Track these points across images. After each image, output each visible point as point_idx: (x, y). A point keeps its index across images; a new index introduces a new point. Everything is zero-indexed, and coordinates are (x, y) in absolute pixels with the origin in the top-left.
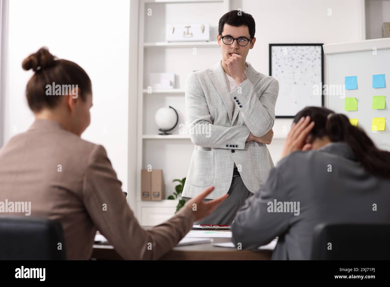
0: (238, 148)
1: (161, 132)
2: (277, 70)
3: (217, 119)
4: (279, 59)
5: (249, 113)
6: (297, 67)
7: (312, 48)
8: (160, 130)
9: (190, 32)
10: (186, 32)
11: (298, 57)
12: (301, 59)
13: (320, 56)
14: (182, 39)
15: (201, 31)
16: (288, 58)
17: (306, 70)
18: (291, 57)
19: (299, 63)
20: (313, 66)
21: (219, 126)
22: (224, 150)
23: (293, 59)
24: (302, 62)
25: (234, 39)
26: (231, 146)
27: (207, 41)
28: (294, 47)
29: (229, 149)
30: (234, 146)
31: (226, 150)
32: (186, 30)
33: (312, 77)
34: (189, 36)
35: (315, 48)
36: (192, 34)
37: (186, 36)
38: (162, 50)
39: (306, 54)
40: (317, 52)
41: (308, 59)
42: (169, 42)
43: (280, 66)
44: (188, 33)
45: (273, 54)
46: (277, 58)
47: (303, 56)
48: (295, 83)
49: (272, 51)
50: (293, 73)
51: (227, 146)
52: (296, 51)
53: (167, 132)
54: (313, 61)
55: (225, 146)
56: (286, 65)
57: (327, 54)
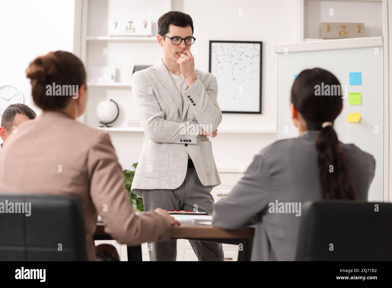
0: (191, 143)
1: (101, 125)
2: (216, 66)
3: (168, 115)
4: (218, 56)
5: (202, 111)
6: (236, 64)
7: (252, 45)
8: (101, 122)
9: (132, 27)
10: (129, 27)
11: (238, 54)
12: (241, 56)
13: (259, 54)
14: (124, 33)
15: (143, 27)
16: (228, 55)
17: (245, 66)
18: (231, 54)
19: (238, 59)
20: (251, 63)
21: (172, 122)
22: (178, 144)
23: (233, 56)
24: (241, 59)
25: (182, 39)
26: (184, 141)
27: (149, 37)
28: (234, 44)
29: (182, 144)
30: (187, 141)
31: (180, 145)
32: (128, 25)
33: (251, 74)
34: (131, 30)
35: (254, 46)
36: (134, 29)
37: (129, 31)
38: (104, 44)
39: (245, 51)
40: (256, 49)
41: (247, 56)
42: (112, 36)
43: (219, 62)
44: (130, 28)
45: (213, 50)
46: (216, 54)
47: (242, 53)
48: (234, 79)
49: (212, 47)
50: (232, 69)
51: (181, 141)
52: (236, 48)
53: (108, 125)
54: (252, 58)
55: (179, 141)
56: (226, 61)
57: (278, 53)
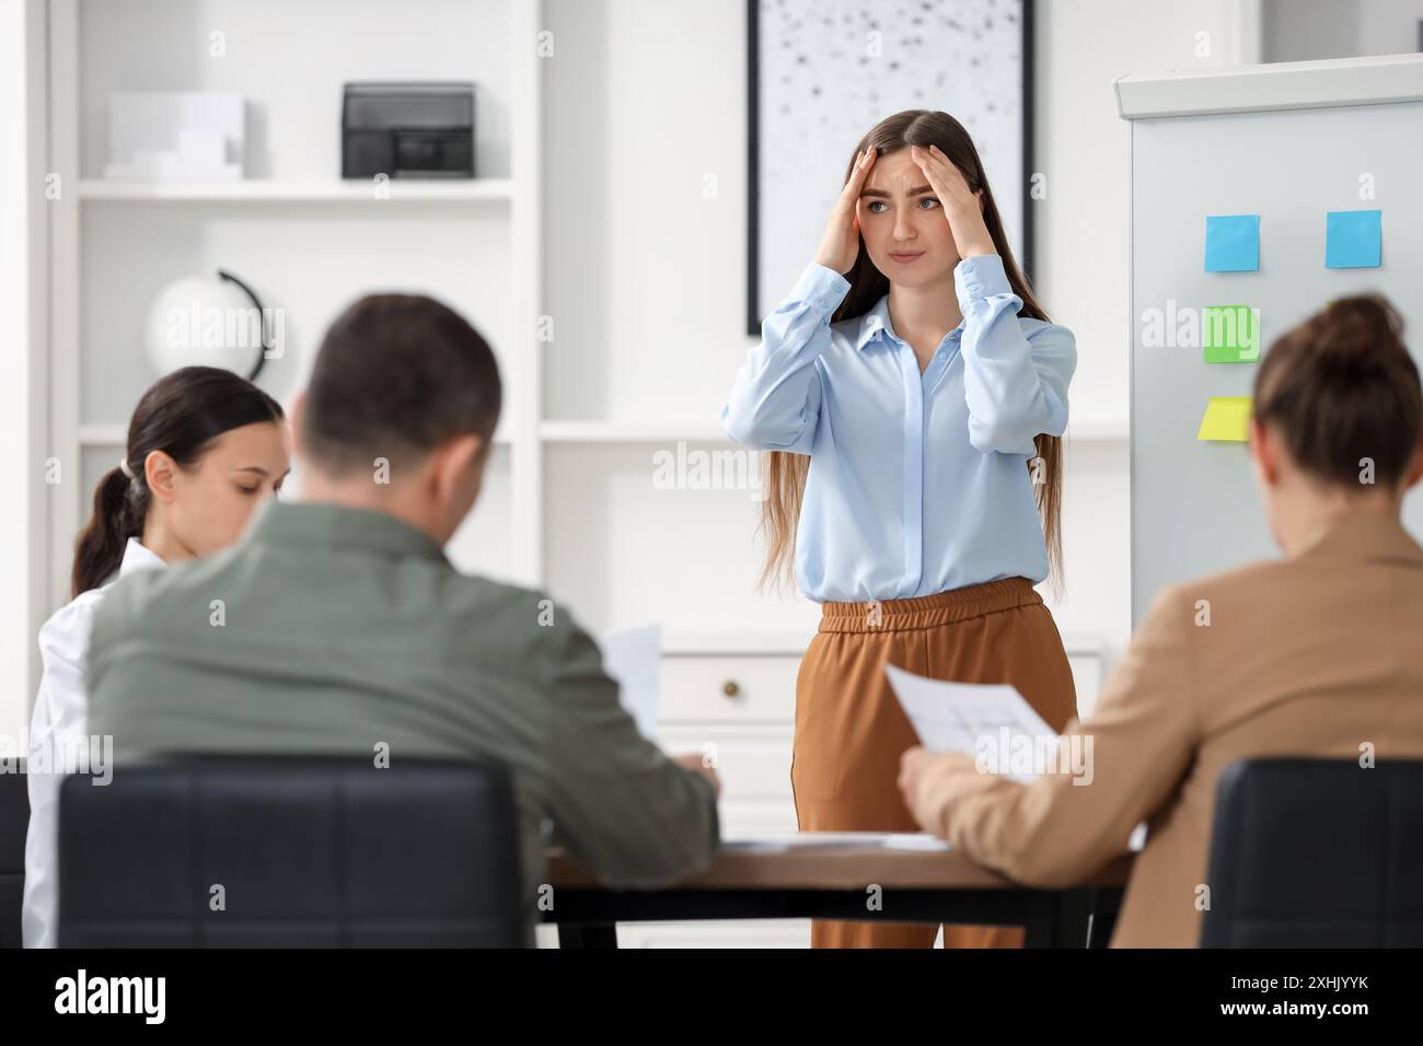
2: (786, 81)
4: (797, 25)
6: (895, 66)
11: (901, 13)
12: (917, 21)
13: (1017, 10)
16: (848, 19)
17: (941, 79)
18: (865, 14)
19: (906, 42)
20: (975, 62)
23: (873, 25)
41: (952, 23)
43: (802, 59)
46: (786, 18)
47: (927, 7)
50: (874, 97)
54: (978, 36)
56: (836, 54)
57: (1132, 119)
